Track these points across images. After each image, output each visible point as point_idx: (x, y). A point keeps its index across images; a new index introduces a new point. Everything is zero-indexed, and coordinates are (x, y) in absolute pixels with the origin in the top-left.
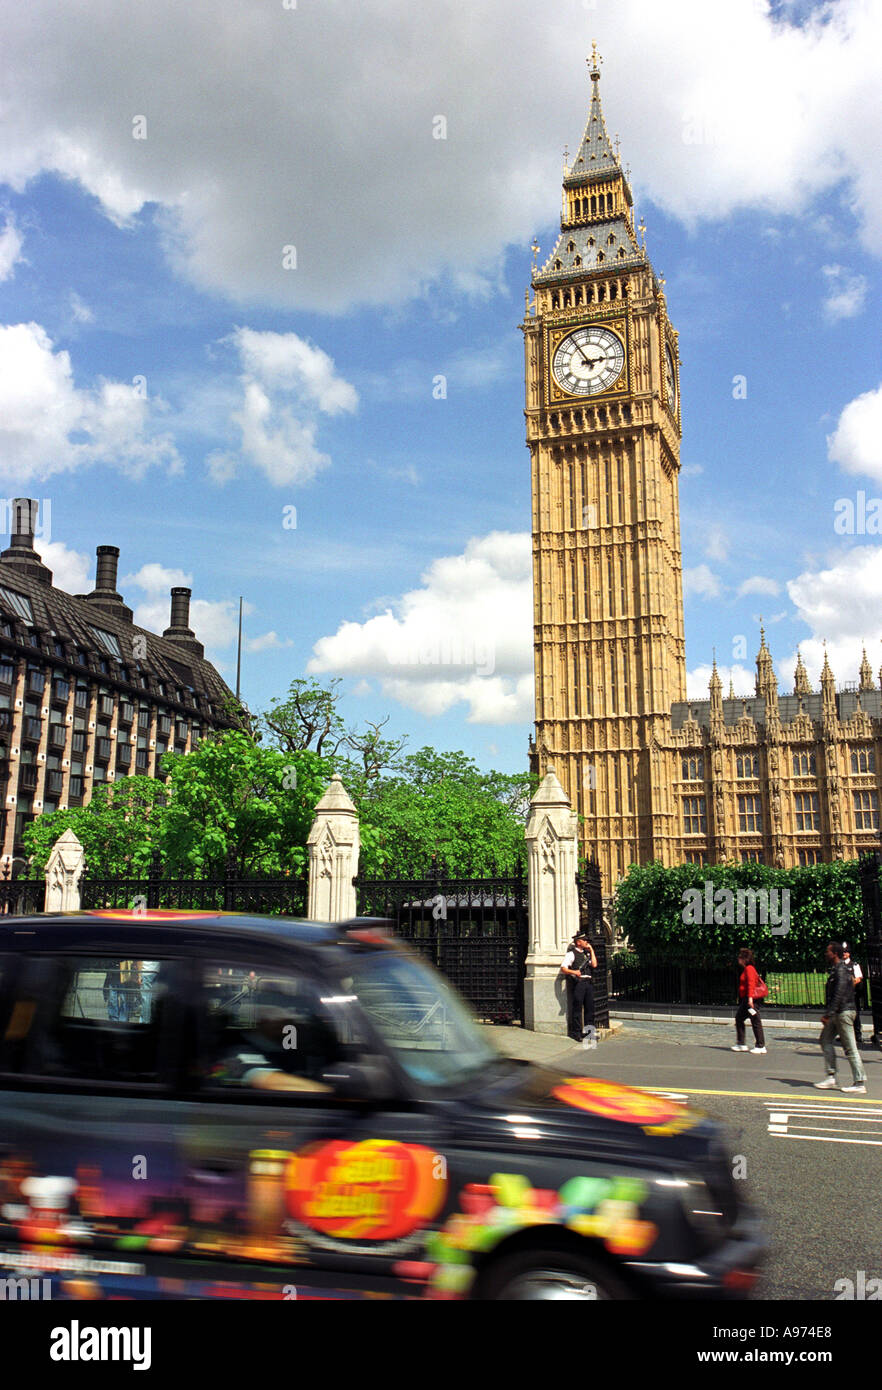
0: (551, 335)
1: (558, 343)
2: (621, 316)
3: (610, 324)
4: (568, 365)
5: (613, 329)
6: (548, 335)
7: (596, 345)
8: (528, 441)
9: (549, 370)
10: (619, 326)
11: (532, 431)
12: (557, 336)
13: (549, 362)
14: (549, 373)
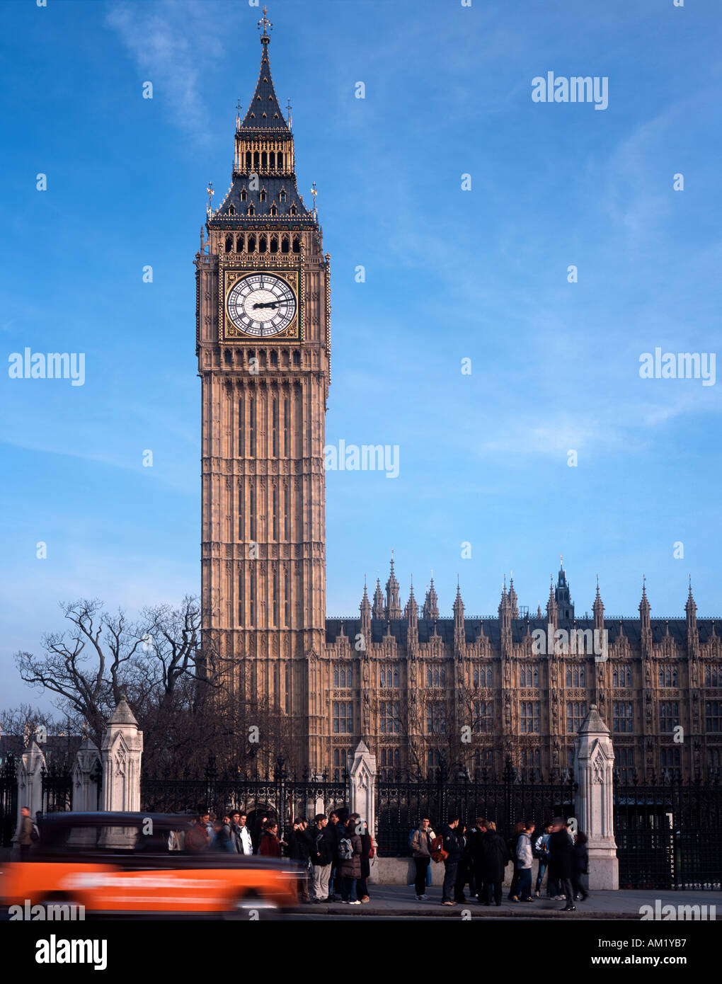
0: (226, 275)
1: (233, 285)
2: (294, 269)
3: (284, 275)
4: (242, 305)
5: (286, 280)
6: (224, 275)
7: (268, 291)
8: (200, 370)
9: (224, 307)
10: (292, 278)
11: (204, 362)
12: (232, 277)
13: (224, 299)
14: (224, 310)
